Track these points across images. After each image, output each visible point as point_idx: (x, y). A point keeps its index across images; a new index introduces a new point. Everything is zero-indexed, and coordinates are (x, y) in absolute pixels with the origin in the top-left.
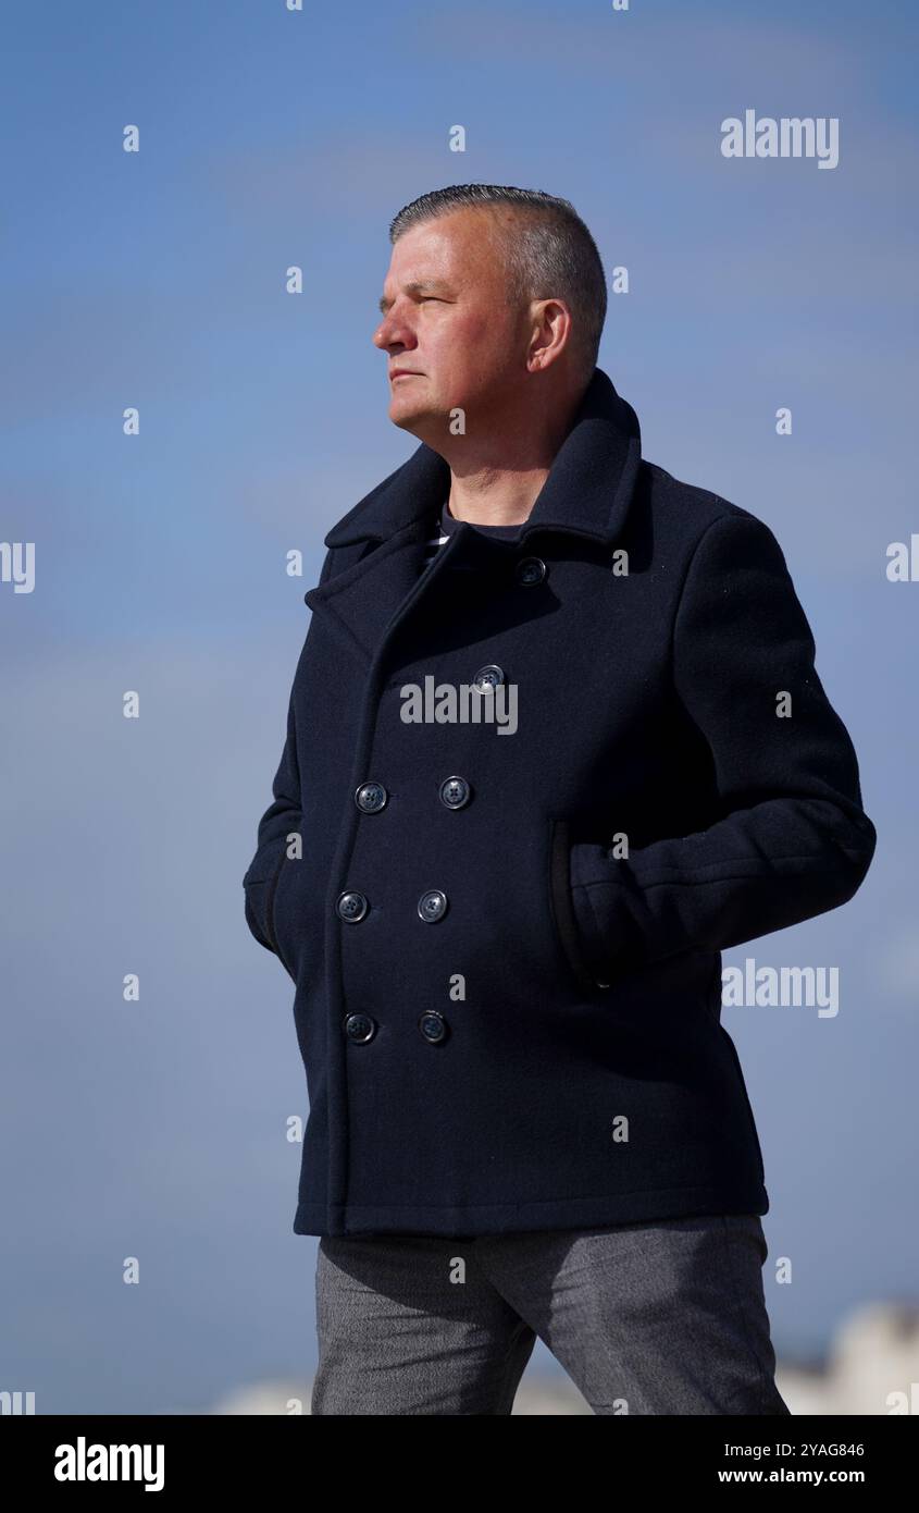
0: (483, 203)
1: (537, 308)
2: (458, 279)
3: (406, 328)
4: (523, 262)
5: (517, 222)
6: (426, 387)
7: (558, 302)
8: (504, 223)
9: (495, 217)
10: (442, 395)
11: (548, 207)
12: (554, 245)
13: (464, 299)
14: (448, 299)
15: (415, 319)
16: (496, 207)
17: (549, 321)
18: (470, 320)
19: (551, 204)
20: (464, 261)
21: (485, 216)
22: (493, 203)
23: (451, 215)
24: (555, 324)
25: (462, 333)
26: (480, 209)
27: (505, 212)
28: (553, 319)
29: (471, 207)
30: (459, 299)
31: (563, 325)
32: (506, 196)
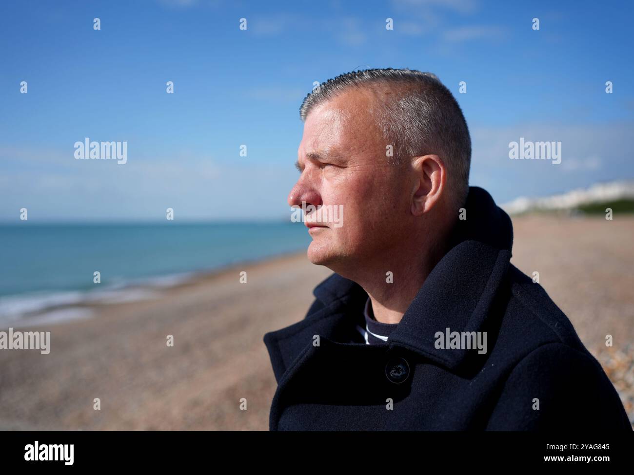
0: (365, 84)
1: (417, 162)
2: (347, 148)
3: (312, 190)
4: (400, 127)
5: (394, 95)
6: (330, 238)
7: (432, 157)
8: (383, 97)
9: (375, 93)
10: (343, 244)
11: (417, 80)
12: (426, 109)
13: (353, 163)
14: (341, 165)
15: (319, 181)
16: (375, 85)
17: (427, 173)
18: (359, 181)
19: (421, 77)
20: (352, 133)
21: (366, 93)
22: (373, 82)
23: (340, 96)
24: (433, 176)
25: (353, 192)
26: (362, 88)
27: (383, 88)
28: (431, 171)
29: (355, 87)
30: (349, 165)
31: (439, 175)
32: (384, 76)
